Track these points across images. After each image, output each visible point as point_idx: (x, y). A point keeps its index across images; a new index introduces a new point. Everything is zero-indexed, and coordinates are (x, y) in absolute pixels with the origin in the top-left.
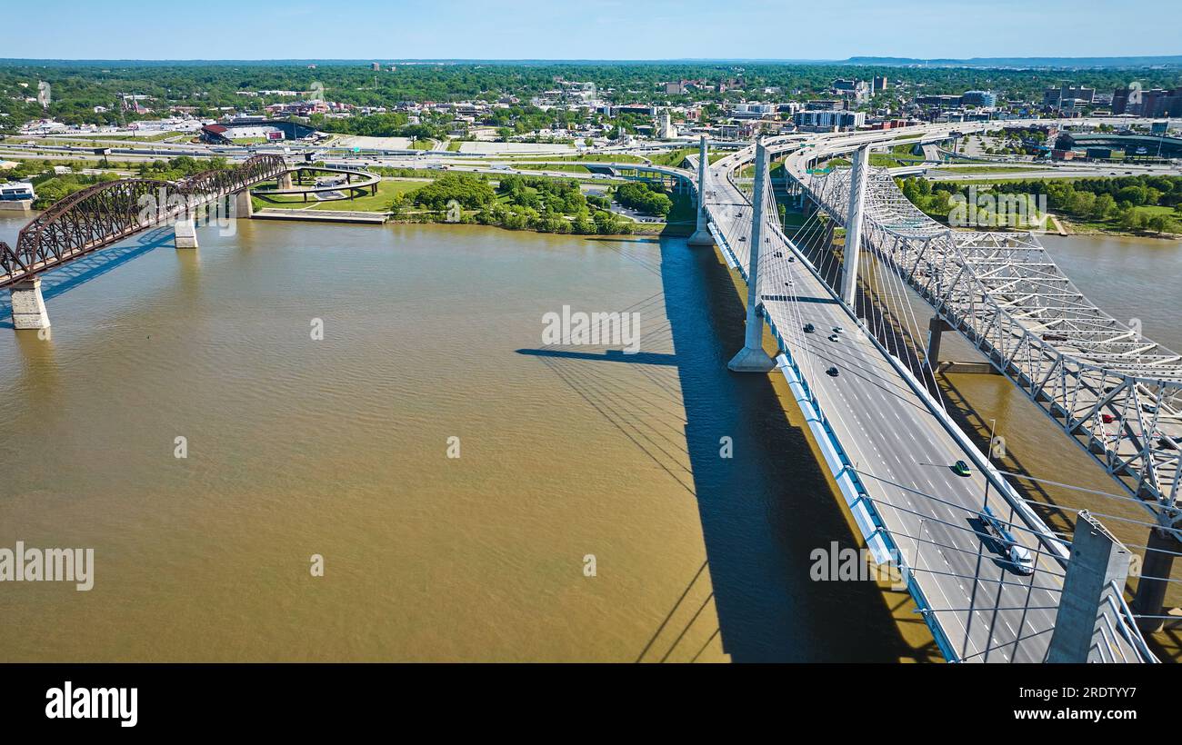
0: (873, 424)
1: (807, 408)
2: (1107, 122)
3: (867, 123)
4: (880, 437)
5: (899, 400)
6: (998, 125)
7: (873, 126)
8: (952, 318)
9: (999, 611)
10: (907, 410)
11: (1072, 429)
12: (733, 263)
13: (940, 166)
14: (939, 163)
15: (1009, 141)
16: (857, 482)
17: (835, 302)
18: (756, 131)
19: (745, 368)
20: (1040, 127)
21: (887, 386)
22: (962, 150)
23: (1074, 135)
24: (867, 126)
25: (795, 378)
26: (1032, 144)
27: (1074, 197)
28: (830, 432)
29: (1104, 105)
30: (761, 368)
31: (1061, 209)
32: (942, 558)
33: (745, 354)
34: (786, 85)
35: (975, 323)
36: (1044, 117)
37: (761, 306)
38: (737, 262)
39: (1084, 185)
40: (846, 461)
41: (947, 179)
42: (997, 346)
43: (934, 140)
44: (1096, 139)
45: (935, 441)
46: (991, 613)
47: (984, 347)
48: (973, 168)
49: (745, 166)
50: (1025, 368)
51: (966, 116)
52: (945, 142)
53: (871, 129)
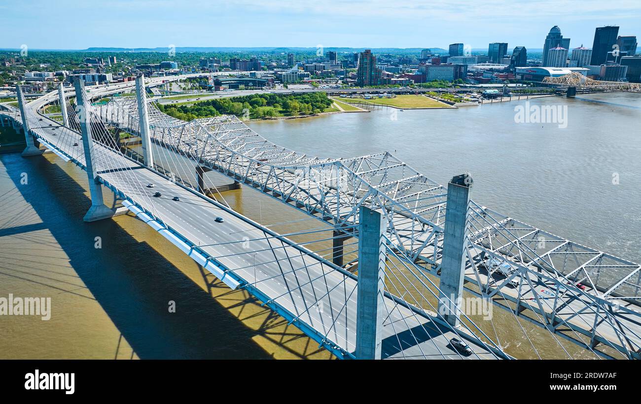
0: (195, 222)
1: (154, 225)
2: (232, 73)
3: (114, 79)
4: (202, 227)
5: (203, 207)
6: (184, 77)
7: (117, 81)
8: (208, 164)
9: (301, 288)
10: (208, 210)
11: (286, 200)
12: (67, 158)
13: (164, 97)
14: (162, 96)
15: (192, 84)
16: (202, 253)
17: (142, 167)
18: (45, 88)
19: (96, 218)
20: (204, 76)
21: (193, 202)
22: (171, 89)
23: (221, 79)
24: (115, 81)
25: (139, 211)
26: (203, 84)
27: (233, 105)
28: (174, 232)
29: (226, 66)
30: (106, 216)
31: (228, 112)
32: (263, 274)
33: (94, 210)
34: (54, 62)
35: (222, 164)
36: (203, 72)
37: (98, 178)
38: (69, 157)
39: (234, 100)
40: (191, 244)
41: (170, 103)
42: (237, 172)
43: (154, 85)
44: (231, 81)
45: (231, 222)
46: (298, 290)
47: (230, 174)
48: (181, 97)
49: (46, 107)
50: (255, 179)
51: (166, 73)
52: (161, 86)
53: (117, 82)
